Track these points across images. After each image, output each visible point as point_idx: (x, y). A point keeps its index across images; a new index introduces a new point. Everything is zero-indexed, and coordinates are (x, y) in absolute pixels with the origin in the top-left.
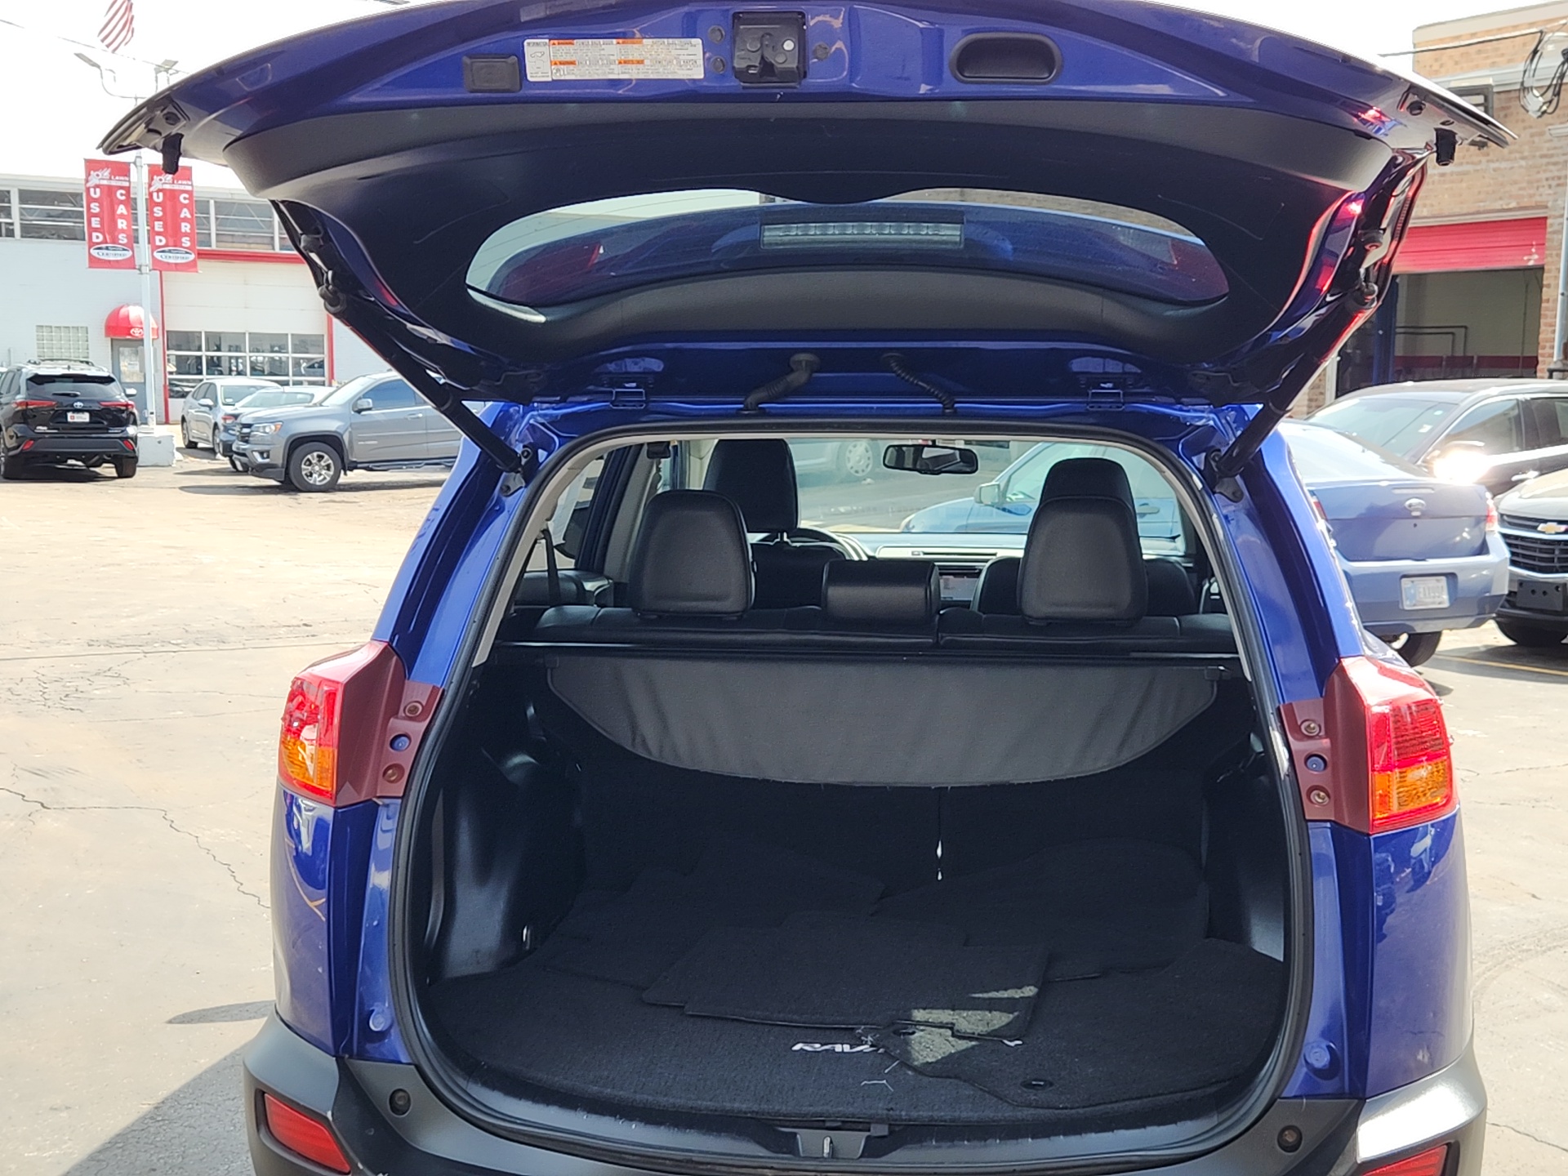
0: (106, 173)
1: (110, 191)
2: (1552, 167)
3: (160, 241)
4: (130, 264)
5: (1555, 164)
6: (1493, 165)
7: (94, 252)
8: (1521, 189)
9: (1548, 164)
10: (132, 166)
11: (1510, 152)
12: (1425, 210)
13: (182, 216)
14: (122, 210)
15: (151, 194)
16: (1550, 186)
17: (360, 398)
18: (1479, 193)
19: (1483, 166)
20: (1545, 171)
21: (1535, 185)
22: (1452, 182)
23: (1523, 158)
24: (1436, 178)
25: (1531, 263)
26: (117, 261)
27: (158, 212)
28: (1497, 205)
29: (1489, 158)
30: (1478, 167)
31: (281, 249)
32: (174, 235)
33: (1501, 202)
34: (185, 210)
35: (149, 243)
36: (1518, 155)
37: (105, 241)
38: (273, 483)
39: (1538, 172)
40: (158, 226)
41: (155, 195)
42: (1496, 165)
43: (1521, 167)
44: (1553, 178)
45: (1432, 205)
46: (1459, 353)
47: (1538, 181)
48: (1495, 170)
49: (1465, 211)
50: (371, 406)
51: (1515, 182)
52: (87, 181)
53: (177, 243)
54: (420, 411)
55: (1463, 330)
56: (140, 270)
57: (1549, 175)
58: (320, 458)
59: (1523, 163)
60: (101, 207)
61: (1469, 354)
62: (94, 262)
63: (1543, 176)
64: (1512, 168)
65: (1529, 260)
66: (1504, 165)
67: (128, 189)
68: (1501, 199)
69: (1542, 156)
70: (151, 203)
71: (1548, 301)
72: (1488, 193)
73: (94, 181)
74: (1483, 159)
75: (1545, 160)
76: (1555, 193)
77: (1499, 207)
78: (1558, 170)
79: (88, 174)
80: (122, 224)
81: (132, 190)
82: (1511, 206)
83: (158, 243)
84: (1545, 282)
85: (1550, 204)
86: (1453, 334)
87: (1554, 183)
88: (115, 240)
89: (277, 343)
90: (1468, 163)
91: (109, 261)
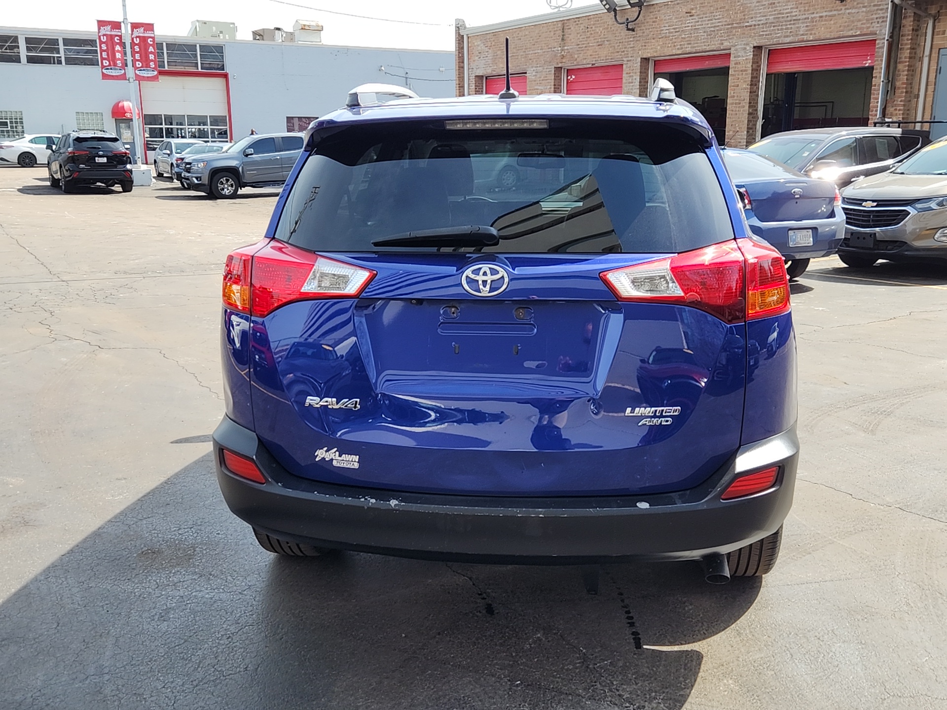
0: (109, 27)
1: (111, 37)
2: (879, 12)
3: (139, 64)
4: (123, 77)
5: (882, 10)
6: (848, 11)
7: (104, 71)
8: (862, 24)
9: (877, 10)
10: (122, 24)
11: (857, 4)
12: (811, 36)
13: (150, 51)
14: (118, 48)
15: (133, 39)
16: (878, 22)
17: (247, 149)
18: (840, 26)
19: (843, 11)
20: (876, 14)
21: (871, 22)
22: (826, 20)
23: (864, 7)
24: (818, 19)
25: (867, 65)
26: (117, 76)
27: (137, 49)
28: (850, 33)
29: (846, 7)
30: (840, 12)
31: (202, 69)
32: (146, 62)
33: (852, 32)
34: (151, 47)
35: (133, 66)
36: (862, 5)
37: (110, 65)
38: (203, 194)
39: (872, 15)
40: (137, 56)
41: (135, 39)
42: (850, 11)
43: (863, 12)
44: (880, 18)
45: (815, 34)
46: (829, 116)
47: (872, 19)
48: (849, 14)
49: (832, 37)
50: (253, 152)
51: (860, 20)
52: (99, 32)
53: (148, 66)
54: (278, 155)
55: (832, 104)
56: (129, 80)
57: (877, 16)
58: (227, 181)
59: (864, 9)
60: (107, 46)
61: (834, 117)
62: (105, 77)
63: (875, 16)
64: (858, 12)
65: (866, 63)
66: (854, 11)
67: (120, 37)
68: (852, 30)
69: (874, 6)
70: (133, 44)
71: (875, 85)
72: (845, 26)
73: (103, 32)
74: (844, 8)
75: (876, 8)
76: (881, 26)
77: (851, 34)
78: (882, 13)
79: (99, 29)
80: (118, 55)
81: (123, 38)
82: (857, 33)
83: (138, 66)
84: (874, 75)
85: (878, 32)
86: (826, 106)
87: (880, 20)
88: (115, 65)
89: (202, 121)
90: (835, 10)
91: (113, 76)
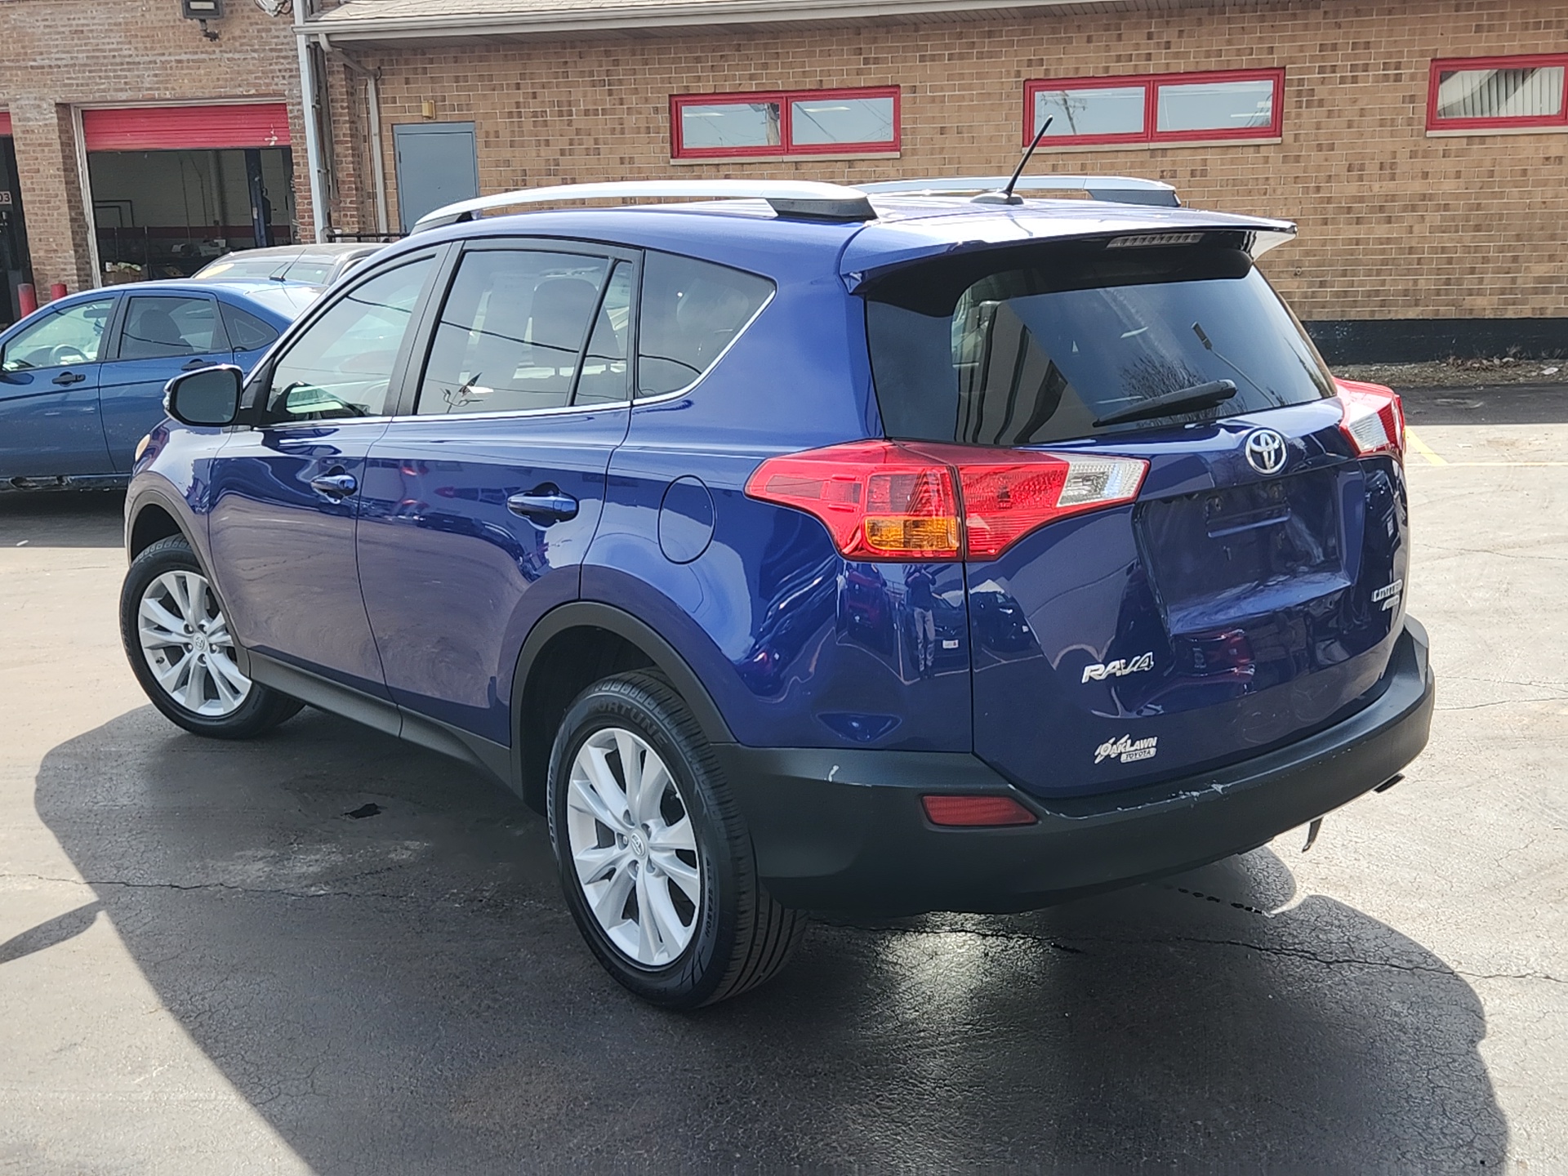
2: (282, 61)
5: (285, 58)
6: (226, 55)
8: (256, 78)
9: (278, 57)
11: (241, 45)
12: (167, 93)
16: (284, 77)
18: (218, 79)
19: (218, 55)
20: (276, 63)
21: (270, 75)
22: (188, 68)
23: (254, 51)
24: (174, 64)
25: (272, 144)
28: (238, 91)
29: (222, 49)
30: (214, 57)
33: (241, 89)
36: (249, 48)
39: (271, 64)
42: (230, 55)
43: (253, 58)
44: (285, 70)
45: (173, 89)
46: (128, 224)
47: (272, 71)
48: (228, 59)
49: (207, 96)
51: (250, 72)
55: (128, 204)
57: (281, 67)
59: (256, 55)
61: (138, 225)
63: (277, 67)
64: (244, 59)
65: (270, 141)
66: (237, 56)
68: (240, 86)
69: (271, 50)
71: (300, 177)
72: (226, 80)
74: (217, 50)
75: (275, 54)
76: (289, 84)
77: (239, 93)
78: (288, 63)
82: (251, 93)
84: (294, 161)
85: (286, 93)
86: (119, 207)
87: (287, 74)
90: (202, 52)
